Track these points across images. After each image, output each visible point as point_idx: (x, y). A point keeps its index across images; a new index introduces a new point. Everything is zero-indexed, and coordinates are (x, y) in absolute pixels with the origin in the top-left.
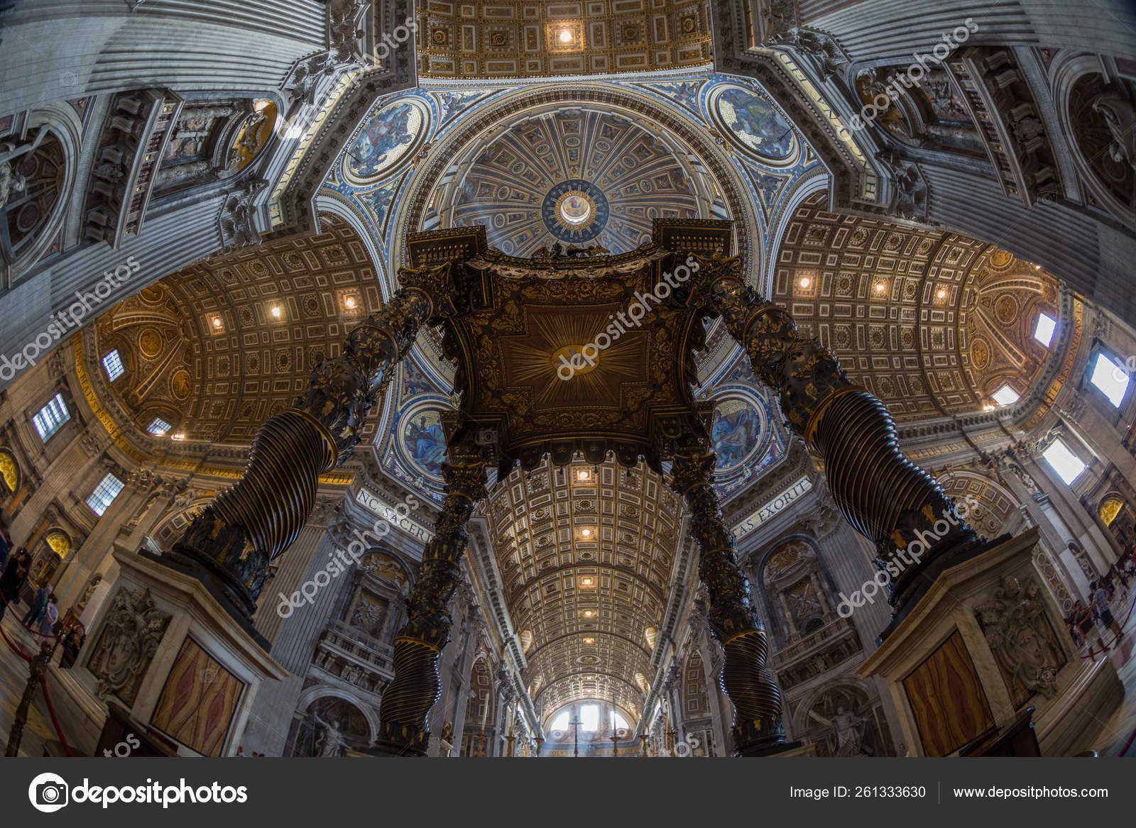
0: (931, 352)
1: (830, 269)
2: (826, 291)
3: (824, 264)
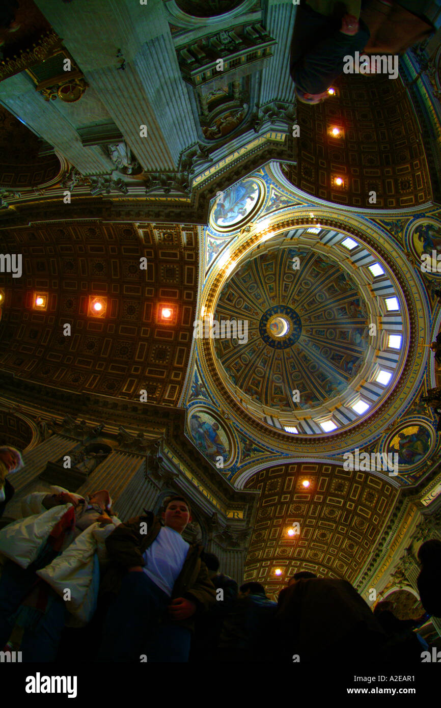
1: (312, 498)
2: (298, 497)
3: (317, 494)
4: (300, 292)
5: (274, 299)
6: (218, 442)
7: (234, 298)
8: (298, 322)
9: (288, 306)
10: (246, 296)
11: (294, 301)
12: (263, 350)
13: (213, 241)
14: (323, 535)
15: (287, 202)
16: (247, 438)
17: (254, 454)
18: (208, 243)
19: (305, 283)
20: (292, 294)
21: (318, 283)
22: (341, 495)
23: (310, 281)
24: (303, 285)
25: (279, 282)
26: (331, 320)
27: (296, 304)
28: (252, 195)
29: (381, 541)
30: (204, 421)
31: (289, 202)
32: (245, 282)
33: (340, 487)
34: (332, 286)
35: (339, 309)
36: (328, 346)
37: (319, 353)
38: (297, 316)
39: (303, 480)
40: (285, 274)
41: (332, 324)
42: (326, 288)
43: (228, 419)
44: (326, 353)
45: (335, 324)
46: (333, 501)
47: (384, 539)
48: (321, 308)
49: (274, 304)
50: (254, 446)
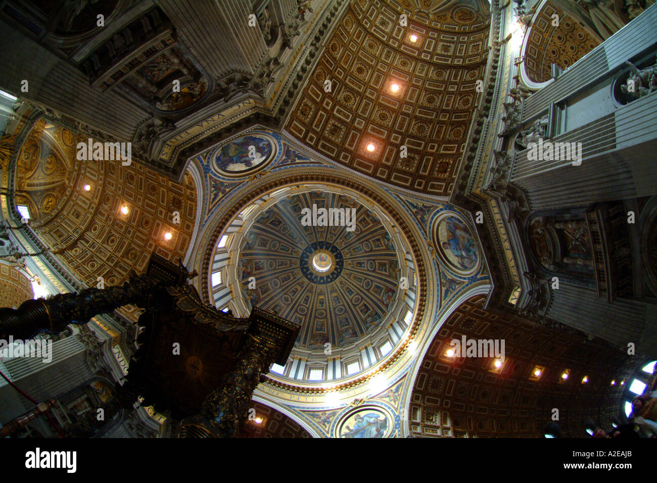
0: (454, 57)
1: (366, 127)
2: (382, 134)
3: (361, 130)
4: (295, 292)
5: (321, 291)
6: (451, 234)
7: (361, 306)
8: (303, 263)
9: (309, 281)
10: (348, 304)
11: (301, 284)
12: (346, 247)
13: (393, 403)
14: (360, 70)
15: (314, 416)
16: (418, 220)
17: (417, 204)
18: (397, 403)
19: (288, 301)
20: (303, 292)
21: (276, 298)
22: (335, 120)
23: (283, 302)
24: (290, 299)
25: (312, 308)
26: (271, 259)
27: (300, 281)
28: (347, 431)
29: (312, 60)
30: (456, 258)
31: (312, 415)
32: (346, 319)
33: (335, 130)
34: (263, 293)
35: (261, 269)
36: (280, 235)
37: (291, 230)
38: (302, 270)
39: (373, 154)
40: (306, 315)
41: (272, 255)
42: (269, 293)
43: (429, 245)
44: (285, 229)
45: (269, 255)
46: (344, 115)
47: (308, 62)
48: (278, 273)
49: (321, 287)
50: (414, 210)
